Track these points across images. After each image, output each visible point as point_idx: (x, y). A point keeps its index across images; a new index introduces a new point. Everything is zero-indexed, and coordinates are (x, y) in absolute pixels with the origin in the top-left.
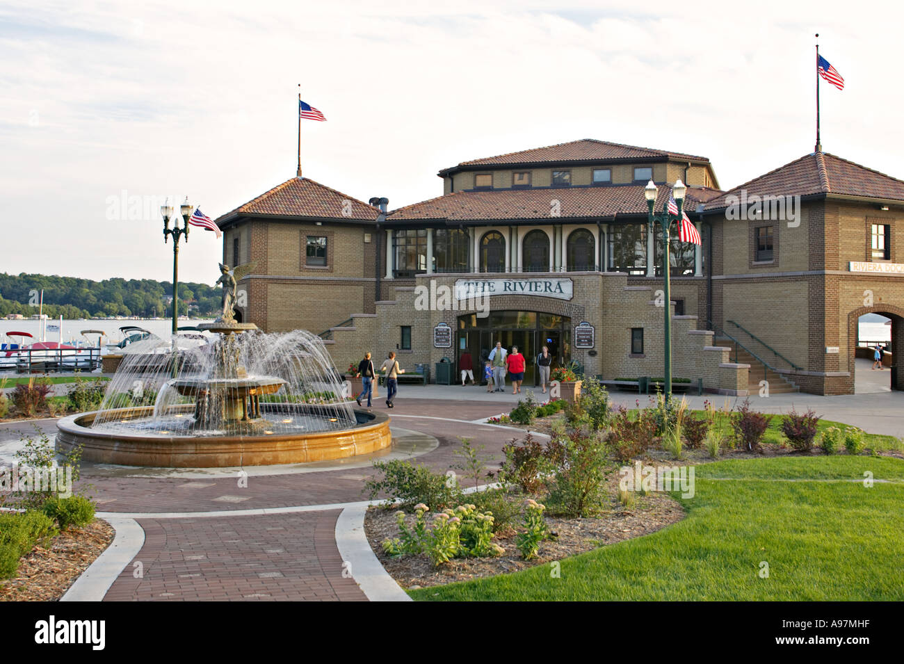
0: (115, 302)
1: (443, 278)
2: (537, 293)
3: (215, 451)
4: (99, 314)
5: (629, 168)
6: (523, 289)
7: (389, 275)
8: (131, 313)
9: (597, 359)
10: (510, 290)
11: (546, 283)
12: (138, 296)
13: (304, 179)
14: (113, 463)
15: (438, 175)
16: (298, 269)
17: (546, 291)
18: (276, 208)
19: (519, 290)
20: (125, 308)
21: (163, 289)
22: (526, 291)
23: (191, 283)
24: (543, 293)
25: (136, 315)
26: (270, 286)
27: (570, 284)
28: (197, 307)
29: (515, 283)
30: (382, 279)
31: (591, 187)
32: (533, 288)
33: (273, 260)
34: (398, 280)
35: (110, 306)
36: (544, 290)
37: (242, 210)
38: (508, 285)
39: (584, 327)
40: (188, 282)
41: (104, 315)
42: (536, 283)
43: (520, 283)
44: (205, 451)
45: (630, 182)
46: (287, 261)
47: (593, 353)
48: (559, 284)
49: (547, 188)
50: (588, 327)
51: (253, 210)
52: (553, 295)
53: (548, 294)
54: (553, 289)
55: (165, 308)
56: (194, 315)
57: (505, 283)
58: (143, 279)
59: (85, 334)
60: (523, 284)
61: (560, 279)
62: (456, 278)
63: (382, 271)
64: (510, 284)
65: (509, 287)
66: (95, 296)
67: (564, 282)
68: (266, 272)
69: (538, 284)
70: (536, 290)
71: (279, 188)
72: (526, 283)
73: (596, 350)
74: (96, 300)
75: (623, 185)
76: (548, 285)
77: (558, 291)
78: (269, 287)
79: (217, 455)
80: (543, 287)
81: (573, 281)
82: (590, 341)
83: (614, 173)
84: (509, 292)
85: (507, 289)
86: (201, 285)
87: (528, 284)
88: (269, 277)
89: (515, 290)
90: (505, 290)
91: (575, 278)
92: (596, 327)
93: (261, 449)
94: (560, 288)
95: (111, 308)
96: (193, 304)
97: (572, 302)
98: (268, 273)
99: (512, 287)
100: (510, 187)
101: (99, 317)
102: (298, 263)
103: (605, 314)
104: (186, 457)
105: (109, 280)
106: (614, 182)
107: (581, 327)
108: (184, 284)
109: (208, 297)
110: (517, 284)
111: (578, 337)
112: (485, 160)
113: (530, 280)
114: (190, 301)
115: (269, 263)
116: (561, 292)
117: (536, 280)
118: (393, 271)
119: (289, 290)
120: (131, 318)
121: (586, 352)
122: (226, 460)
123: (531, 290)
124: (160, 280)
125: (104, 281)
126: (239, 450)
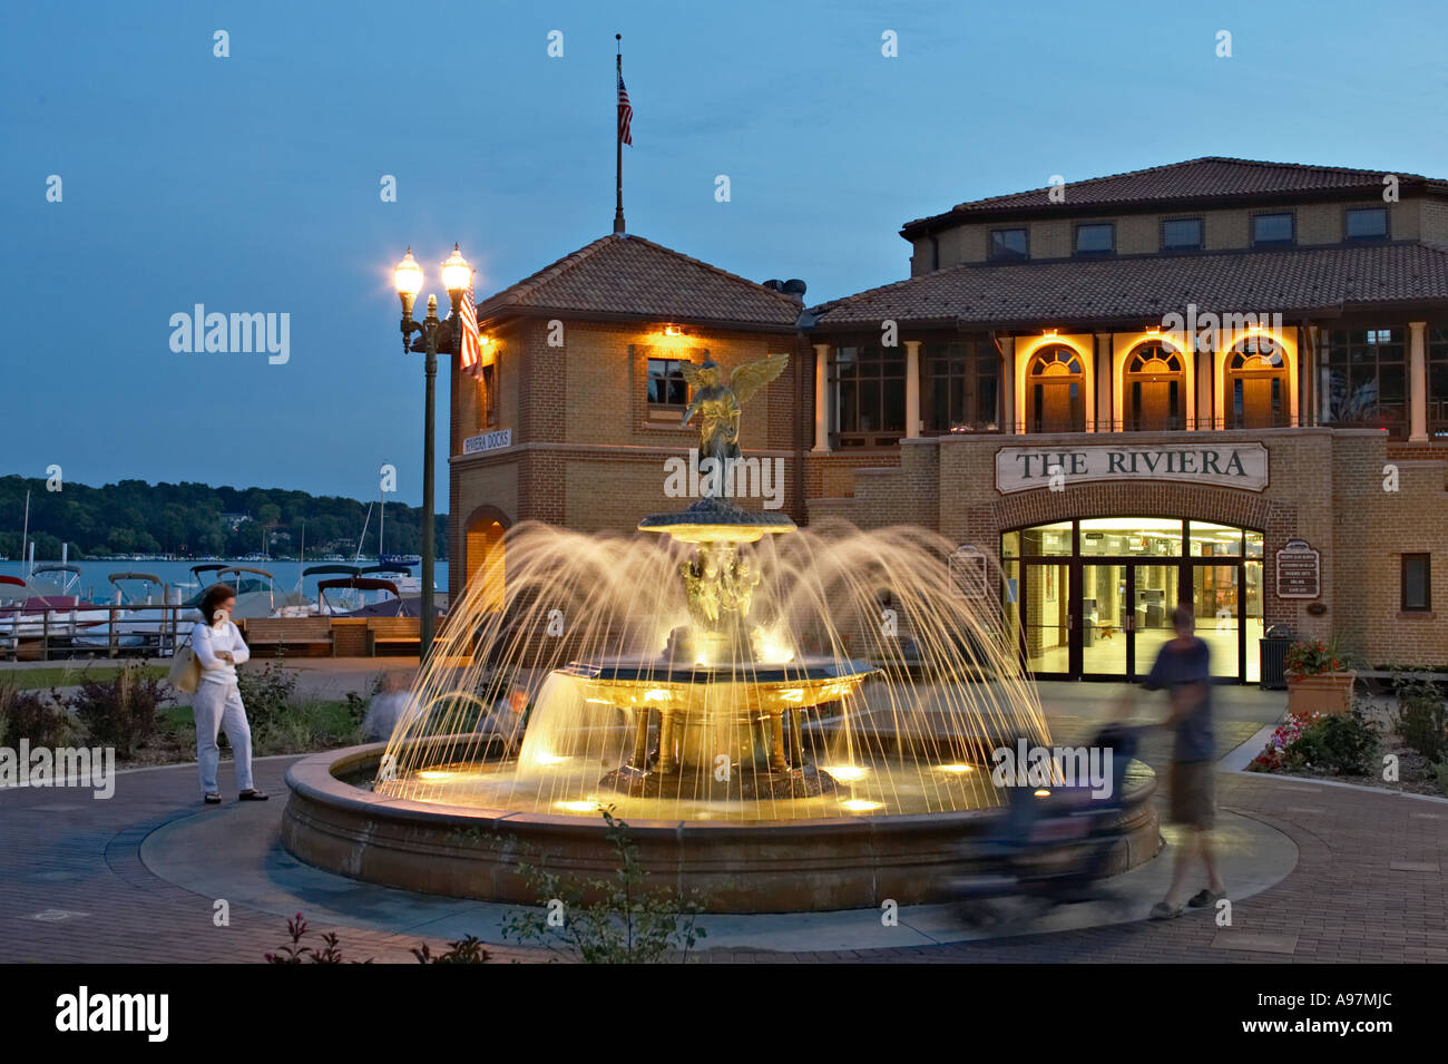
0: (130, 526)
1: (968, 445)
2: (1184, 477)
3: (802, 866)
4: (99, 550)
5: (1335, 211)
6: (1152, 468)
7: (822, 444)
8: (160, 548)
9: (1326, 622)
10: (1123, 469)
11: (1205, 454)
12: (173, 514)
13: (631, 238)
14: (499, 900)
15: (901, 233)
16: (629, 430)
17: (1205, 471)
18: (584, 295)
19: (1143, 470)
20: (148, 537)
21: (222, 502)
22: (1161, 471)
23: (275, 490)
24: (1199, 477)
25: (170, 551)
26: (571, 467)
27: (1262, 455)
28: (286, 536)
29: (1134, 455)
30: (808, 454)
31: (1250, 254)
32: (1176, 466)
33: (576, 411)
34: (842, 454)
35: (119, 534)
36: (1201, 469)
37: (512, 300)
38: (1117, 458)
39: (1297, 551)
40: (270, 488)
41: (109, 551)
42: (1183, 454)
43: (1145, 455)
44: (775, 866)
45: (1338, 241)
46: (606, 412)
47: (1316, 610)
48: (1235, 456)
49: (1151, 257)
50: (1307, 551)
51: (537, 299)
52: (1224, 481)
53: (1211, 478)
54: (1222, 468)
55: (226, 538)
56: (283, 552)
57: (1112, 456)
58: (182, 483)
59: (117, 581)
60: (1153, 456)
61: (1238, 446)
62: (997, 445)
63: (808, 433)
64: (1122, 458)
65: (1119, 464)
66: (91, 514)
67: (1247, 451)
68: (561, 437)
69: (1188, 457)
70: (1183, 470)
71: (583, 256)
72: (1160, 454)
73: (1324, 601)
74: (93, 523)
75: (1322, 248)
76: (1211, 457)
77: (1234, 471)
78: (569, 470)
79: (809, 876)
80: (1199, 463)
81: (1268, 448)
82: (1310, 583)
83: (1299, 222)
84: (1119, 475)
85: (1116, 467)
86: (296, 494)
87: (1164, 458)
88: (567, 446)
89: (1134, 470)
90: (1112, 470)
91: (1272, 442)
92: (1325, 552)
93: (923, 859)
94: (1239, 465)
95: (122, 537)
96: (279, 531)
97: (1268, 495)
98: (568, 438)
99: (1127, 464)
100: (1068, 255)
101: (99, 555)
102: (629, 416)
103: (1338, 520)
104: (727, 883)
105: (117, 484)
106: (1301, 241)
107: (1288, 550)
108: (263, 491)
109: (307, 517)
110: (1139, 457)
111: (1282, 573)
112: (1007, 198)
113: (1170, 448)
114: (274, 524)
115: (569, 417)
116: (1241, 473)
117: (1182, 448)
118: (829, 434)
119: (610, 475)
120: (161, 558)
121: (1302, 608)
122: (833, 889)
123: (1170, 469)
124: (215, 484)
125: (107, 486)
126: (865, 861)
